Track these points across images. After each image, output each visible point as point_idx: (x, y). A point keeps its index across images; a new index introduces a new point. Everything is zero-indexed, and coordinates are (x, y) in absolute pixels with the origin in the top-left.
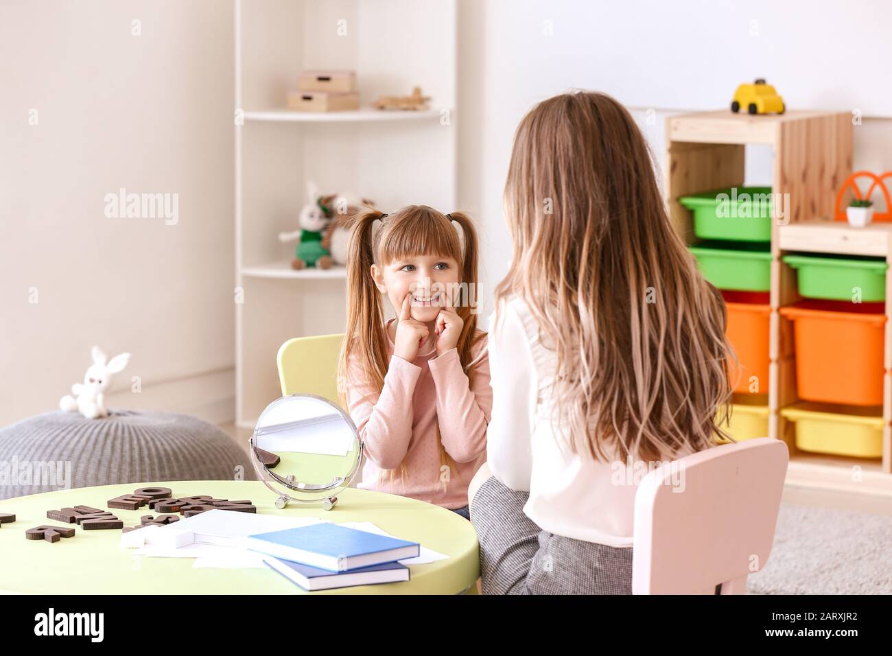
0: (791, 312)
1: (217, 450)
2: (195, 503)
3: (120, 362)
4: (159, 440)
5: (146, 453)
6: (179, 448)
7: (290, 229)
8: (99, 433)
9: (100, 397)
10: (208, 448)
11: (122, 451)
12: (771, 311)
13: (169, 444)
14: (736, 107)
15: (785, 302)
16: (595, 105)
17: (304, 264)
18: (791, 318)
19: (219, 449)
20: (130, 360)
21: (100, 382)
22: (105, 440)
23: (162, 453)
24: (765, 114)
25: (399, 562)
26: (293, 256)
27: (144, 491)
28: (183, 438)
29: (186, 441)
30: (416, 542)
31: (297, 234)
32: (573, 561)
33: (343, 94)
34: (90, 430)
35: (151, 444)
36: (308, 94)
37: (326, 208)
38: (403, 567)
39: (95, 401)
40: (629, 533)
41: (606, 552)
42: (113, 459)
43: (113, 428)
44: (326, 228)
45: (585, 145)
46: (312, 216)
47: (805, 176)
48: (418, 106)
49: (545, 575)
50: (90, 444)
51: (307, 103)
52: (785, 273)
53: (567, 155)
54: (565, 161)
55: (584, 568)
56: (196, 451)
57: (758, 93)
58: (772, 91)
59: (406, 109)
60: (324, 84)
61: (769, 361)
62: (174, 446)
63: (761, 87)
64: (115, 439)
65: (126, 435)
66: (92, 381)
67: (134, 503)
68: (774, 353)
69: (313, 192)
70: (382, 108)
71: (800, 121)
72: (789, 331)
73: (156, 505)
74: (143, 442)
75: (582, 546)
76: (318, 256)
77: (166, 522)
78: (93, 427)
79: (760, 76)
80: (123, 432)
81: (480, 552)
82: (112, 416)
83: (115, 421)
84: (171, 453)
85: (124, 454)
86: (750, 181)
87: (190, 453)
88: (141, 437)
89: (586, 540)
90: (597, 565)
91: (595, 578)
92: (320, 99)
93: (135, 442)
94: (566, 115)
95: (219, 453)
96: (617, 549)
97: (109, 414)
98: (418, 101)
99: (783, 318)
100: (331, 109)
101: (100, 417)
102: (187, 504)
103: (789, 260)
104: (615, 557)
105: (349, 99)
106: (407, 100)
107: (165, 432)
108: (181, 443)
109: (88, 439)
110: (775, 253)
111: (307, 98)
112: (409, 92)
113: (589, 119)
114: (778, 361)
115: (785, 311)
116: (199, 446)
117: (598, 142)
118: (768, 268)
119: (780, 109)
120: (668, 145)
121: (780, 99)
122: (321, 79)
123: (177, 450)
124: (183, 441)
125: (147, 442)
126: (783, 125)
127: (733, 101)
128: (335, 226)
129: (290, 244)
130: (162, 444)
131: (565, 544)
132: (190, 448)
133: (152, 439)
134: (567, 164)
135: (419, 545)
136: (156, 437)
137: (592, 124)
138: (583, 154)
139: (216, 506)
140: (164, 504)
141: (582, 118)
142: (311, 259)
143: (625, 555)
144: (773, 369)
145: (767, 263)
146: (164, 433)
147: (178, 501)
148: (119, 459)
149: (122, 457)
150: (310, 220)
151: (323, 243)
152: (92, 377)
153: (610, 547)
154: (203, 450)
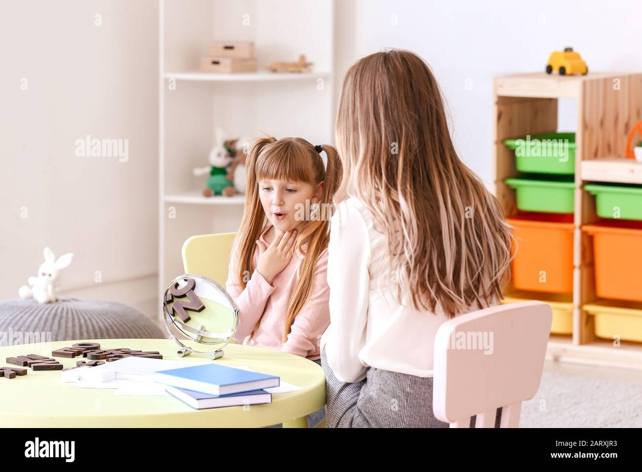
0: (591, 229)
1: (140, 328)
2: (118, 353)
3: (66, 260)
4: (95, 319)
5: (84, 329)
6: (110, 326)
7: (202, 166)
8: (49, 314)
9: (50, 287)
10: (133, 326)
11: (66, 327)
12: (575, 228)
13: (103, 323)
14: (549, 70)
15: (586, 221)
16: (404, 59)
17: (212, 193)
18: (590, 233)
19: (141, 327)
20: (74, 259)
21: (50, 275)
22: (54, 319)
23: (97, 329)
24: (572, 75)
25: (264, 390)
26: (204, 186)
27: (79, 345)
28: (113, 318)
29: (115, 320)
30: (278, 376)
31: (208, 170)
32: (391, 387)
33: (244, 60)
34: (42, 312)
35: (89, 322)
36: (216, 59)
37: (231, 150)
38: (266, 393)
39: (46, 290)
40: (431, 367)
41: (415, 380)
42: (60, 334)
43: (59, 311)
44: (230, 165)
45: (398, 88)
46: (219, 155)
47: (602, 123)
48: (303, 69)
49: (370, 398)
50: (42, 322)
51: (216, 67)
52: (586, 198)
53: (384, 94)
54: (383, 98)
55: (399, 392)
56: (124, 328)
57: (567, 58)
58: (578, 57)
59: (293, 72)
60: (229, 52)
61: (573, 267)
62: (106, 324)
63: (569, 54)
64: (61, 318)
65: (70, 315)
66: (44, 274)
67: (72, 352)
68: (577, 261)
69: (221, 137)
70: (274, 71)
71: (598, 80)
72: (589, 242)
73: (88, 355)
74: (83, 321)
75: (397, 376)
76: (224, 186)
77: (95, 365)
78: (44, 309)
79: (568, 45)
80: (67, 313)
81: (326, 385)
82: (59, 302)
83: (61, 305)
84: (104, 329)
85: (68, 329)
86: (562, 128)
87: (119, 330)
88: (81, 318)
89: (400, 372)
90: (408, 390)
91: (407, 400)
92: (226, 63)
93: (77, 321)
94: (383, 65)
95: (141, 330)
96: (423, 378)
97: (57, 300)
98: (303, 65)
99: (584, 234)
100: (234, 71)
101: (50, 302)
102: (111, 354)
103: (589, 188)
104: (422, 384)
105: (248, 64)
106: (295, 65)
107: (101, 314)
108: (112, 322)
109: (40, 319)
110: (578, 183)
111: (216, 63)
112: (296, 59)
113: (400, 68)
114: (581, 267)
115: (586, 228)
116: (126, 325)
117: (408, 85)
118: (573, 195)
119: (584, 71)
120: (495, 99)
121: (584, 63)
122: (227, 48)
123: (109, 327)
124: (114, 321)
125: (86, 321)
126: (584, 83)
127: (547, 65)
128: (237, 163)
129: (202, 177)
130: (97, 322)
131: (385, 375)
132: (119, 326)
133: (90, 319)
134: (384, 101)
135: (279, 378)
136: (93, 317)
137: (403, 72)
138: (397, 94)
139: (133, 355)
140: (94, 353)
141: (395, 67)
142: (218, 189)
143: (427, 383)
144: (577, 274)
145: (572, 190)
146: (99, 314)
147: (105, 352)
148: (64, 334)
149: (66, 331)
150: (218, 158)
151: (228, 177)
152: (45, 271)
153: (418, 377)
154: (128, 327)
